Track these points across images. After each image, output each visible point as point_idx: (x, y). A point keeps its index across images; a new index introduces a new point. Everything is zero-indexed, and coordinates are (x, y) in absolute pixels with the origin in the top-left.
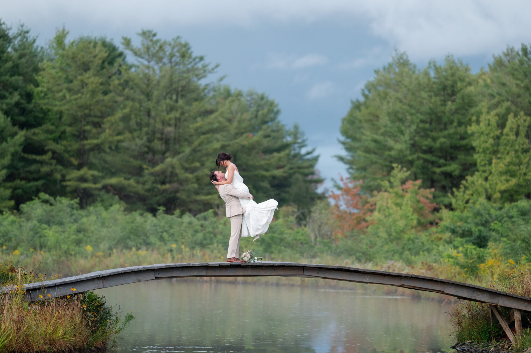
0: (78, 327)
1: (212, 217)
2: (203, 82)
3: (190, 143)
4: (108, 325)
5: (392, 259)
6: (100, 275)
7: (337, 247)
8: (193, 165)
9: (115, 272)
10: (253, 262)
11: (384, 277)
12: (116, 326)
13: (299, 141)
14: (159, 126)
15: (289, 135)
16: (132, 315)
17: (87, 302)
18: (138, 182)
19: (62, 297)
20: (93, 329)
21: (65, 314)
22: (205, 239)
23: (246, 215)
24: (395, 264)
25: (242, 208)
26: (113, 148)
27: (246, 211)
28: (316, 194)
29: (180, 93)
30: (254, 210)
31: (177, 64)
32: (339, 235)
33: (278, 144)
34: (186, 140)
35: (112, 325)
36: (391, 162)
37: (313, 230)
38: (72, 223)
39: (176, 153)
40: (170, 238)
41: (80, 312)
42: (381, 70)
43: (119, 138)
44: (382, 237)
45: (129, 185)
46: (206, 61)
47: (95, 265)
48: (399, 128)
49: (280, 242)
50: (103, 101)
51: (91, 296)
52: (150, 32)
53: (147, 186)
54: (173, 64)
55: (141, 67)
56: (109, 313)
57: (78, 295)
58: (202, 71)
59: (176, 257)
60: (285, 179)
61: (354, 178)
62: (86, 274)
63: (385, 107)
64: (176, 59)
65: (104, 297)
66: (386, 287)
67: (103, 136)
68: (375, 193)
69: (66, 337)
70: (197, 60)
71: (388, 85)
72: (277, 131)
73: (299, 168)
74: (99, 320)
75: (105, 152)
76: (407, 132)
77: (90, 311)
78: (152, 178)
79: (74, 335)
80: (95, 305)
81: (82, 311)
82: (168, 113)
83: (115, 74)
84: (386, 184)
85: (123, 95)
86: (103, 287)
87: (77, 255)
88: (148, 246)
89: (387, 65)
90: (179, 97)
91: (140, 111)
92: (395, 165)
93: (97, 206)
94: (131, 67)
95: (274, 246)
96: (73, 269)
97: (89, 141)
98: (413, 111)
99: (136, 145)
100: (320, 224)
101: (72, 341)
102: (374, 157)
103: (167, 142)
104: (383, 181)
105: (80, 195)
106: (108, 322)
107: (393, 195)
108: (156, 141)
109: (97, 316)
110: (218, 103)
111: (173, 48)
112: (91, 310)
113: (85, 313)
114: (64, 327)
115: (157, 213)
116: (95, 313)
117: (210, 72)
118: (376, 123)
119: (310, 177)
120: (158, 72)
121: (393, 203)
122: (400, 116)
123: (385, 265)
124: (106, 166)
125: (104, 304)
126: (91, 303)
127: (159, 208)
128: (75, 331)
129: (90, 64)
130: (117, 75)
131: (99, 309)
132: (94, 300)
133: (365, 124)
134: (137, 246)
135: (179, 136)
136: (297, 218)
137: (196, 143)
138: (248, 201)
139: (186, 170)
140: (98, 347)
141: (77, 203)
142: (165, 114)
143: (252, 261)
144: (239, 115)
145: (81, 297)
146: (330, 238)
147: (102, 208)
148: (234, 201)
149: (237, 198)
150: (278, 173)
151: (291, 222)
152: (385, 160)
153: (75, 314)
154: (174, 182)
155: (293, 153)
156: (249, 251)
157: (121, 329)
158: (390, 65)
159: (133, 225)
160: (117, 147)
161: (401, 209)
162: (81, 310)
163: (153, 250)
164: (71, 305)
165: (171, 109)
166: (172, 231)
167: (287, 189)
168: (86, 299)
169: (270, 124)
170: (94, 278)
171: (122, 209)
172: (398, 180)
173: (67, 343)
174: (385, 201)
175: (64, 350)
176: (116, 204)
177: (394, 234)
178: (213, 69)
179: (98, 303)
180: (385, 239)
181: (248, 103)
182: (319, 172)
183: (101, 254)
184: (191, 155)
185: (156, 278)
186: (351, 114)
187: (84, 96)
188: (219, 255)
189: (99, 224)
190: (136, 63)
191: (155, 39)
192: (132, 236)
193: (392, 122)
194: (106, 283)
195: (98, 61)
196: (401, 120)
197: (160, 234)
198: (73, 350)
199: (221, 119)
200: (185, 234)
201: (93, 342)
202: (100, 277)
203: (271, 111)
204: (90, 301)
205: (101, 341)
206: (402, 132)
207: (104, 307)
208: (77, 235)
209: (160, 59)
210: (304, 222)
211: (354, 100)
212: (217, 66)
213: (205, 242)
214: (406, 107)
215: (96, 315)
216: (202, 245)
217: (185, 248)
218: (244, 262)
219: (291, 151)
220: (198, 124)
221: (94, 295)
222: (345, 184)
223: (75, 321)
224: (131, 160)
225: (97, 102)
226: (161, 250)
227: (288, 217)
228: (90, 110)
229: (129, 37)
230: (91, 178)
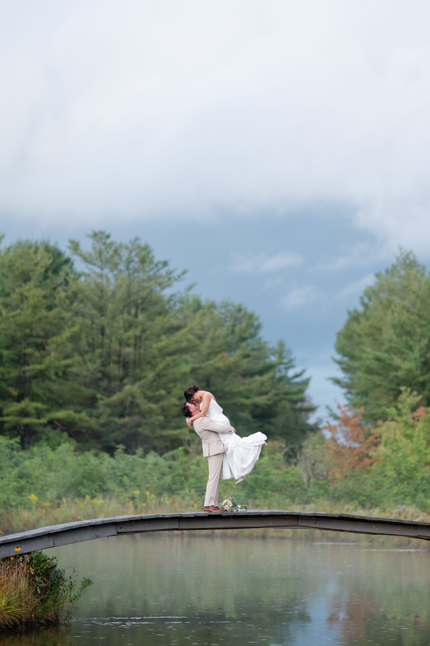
0: (24, 595)
1: (182, 456)
2: (167, 293)
3: (154, 367)
4: (60, 592)
5: (402, 504)
6: (50, 531)
7: (336, 489)
8: (157, 393)
9: (68, 527)
10: (236, 511)
11: (396, 526)
12: (70, 593)
13: (286, 361)
14: (115, 346)
15: (273, 354)
16: (90, 579)
17: (35, 564)
18: (91, 416)
19: (4, 559)
20: (43, 597)
21: (8, 580)
22: (174, 483)
23: (228, 452)
24: (407, 509)
25: (223, 445)
26: (60, 374)
27: (228, 448)
28: (308, 425)
29: (140, 307)
30: (238, 446)
31: (136, 271)
32: (338, 475)
33: (260, 365)
34: (149, 363)
35: (66, 592)
36: (398, 385)
37: (306, 469)
38: (12, 467)
39: (136, 379)
40: (132, 483)
41: (26, 577)
42: (383, 273)
43: (68, 361)
44: (390, 477)
45: (80, 420)
46: (171, 266)
47: (41, 518)
48: (406, 342)
49: (266, 486)
50: (47, 317)
51: (39, 557)
52: (102, 233)
53: (103, 420)
54: (131, 271)
55: (93, 275)
56: (61, 577)
57: (23, 556)
58: (166, 279)
59: (139, 506)
60: (270, 407)
61: (354, 405)
62: (33, 530)
63: (389, 318)
64: (135, 265)
65: (56, 558)
66: (396, 538)
67: (47, 360)
68: (380, 422)
69: (10, 608)
70: (160, 266)
71: (392, 291)
72: (259, 349)
73: (286, 394)
74: (49, 586)
75: (50, 379)
76: (417, 347)
77: (38, 575)
78: (109, 410)
79: (20, 605)
80: (45, 567)
81: (29, 576)
82: (126, 331)
83: (61, 285)
84: (392, 411)
85: (71, 310)
86: (53, 546)
87: (19, 506)
88: (105, 493)
89: (390, 267)
90: (139, 312)
91: (92, 329)
92: (403, 388)
93: (41, 446)
94: (80, 276)
95: (258, 490)
96: (14, 523)
97: (31, 367)
98: (423, 322)
99: (88, 370)
100: (313, 462)
101: (17, 614)
102: (376, 379)
103: (125, 365)
104: (389, 407)
105: (21, 432)
106: (60, 588)
107: (402, 425)
108: (112, 365)
109: (46, 582)
110: (186, 317)
111: (131, 252)
112: (40, 574)
113: (33, 579)
114: (7, 596)
115: (115, 453)
116: (45, 577)
117: (176, 280)
118: (378, 337)
119: (299, 405)
120: (112, 281)
121: (401, 434)
122: (408, 328)
123: (395, 511)
124: (52, 396)
125: (55, 566)
126: (40, 566)
127: (118, 446)
128: (21, 601)
129: (31, 274)
130: (63, 287)
131: (49, 573)
132: (43, 561)
133: (365, 339)
134: (91, 494)
135: (140, 359)
136: (285, 455)
137: (161, 366)
138: (230, 435)
139: (150, 399)
140: (49, 619)
141: (17, 443)
142: (122, 332)
143: (234, 510)
144: (212, 331)
145: (27, 558)
146: (326, 479)
147: (48, 448)
148: (213, 438)
149: (216, 433)
150: (261, 400)
151: (279, 460)
152: (391, 382)
153: (21, 579)
154: (135, 414)
155: (278, 375)
156: (230, 498)
157: (77, 596)
158: (394, 267)
159: (86, 467)
160: (64, 373)
161: (411, 441)
162: (27, 574)
163: (110, 498)
164: (15, 569)
165: (130, 326)
166: (134, 474)
167: (272, 420)
168: (34, 560)
169: (249, 341)
170: (43, 535)
171: (72, 448)
172: (407, 407)
173: (11, 616)
174: (393, 432)
175: (8, 624)
176: (65, 441)
177: (404, 472)
178: (179, 276)
179: (48, 565)
180: (394, 479)
181: (223, 316)
182: (311, 398)
183: (47, 504)
184: (154, 381)
185: (119, 533)
186: (347, 327)
187: (24, 313)
188: (192, 503)
189: (45, 468)
190: (86, 271)
191: (108, 241)
192: (85, 481)
193: (399, 335)
194: (58, 541)
195: (40, 270)
196: (408, 333)
197: (120, 478)
198: (18, 624)
199: (190, 336)
200: (149, 477)
201: (43, 614)
202: (49, 533)
203: (250, 325)
204: (38, 563)
205: (52, 611)
206: (410, 348)
207: (55, 570)
208: (19, 482)
209: (115, 266)
210: (294, 460)
211: (352, 309)
212: (184, 272)
213: (174, 487)
214: (414, 318)
215: (46, 580)
216: (171, 491)
217: (150, 494)
218: (225, 511)
219: (275, 374)
220: (163, 344)
221: (43, 556)
222: (343, 412)
223: (21, 588)
224: (83, 388)
225: (40, 319)
226: (121, 497)
227: (275, 454)
228: (32, 329)
229: (77, 240)
230: (33, 411)
